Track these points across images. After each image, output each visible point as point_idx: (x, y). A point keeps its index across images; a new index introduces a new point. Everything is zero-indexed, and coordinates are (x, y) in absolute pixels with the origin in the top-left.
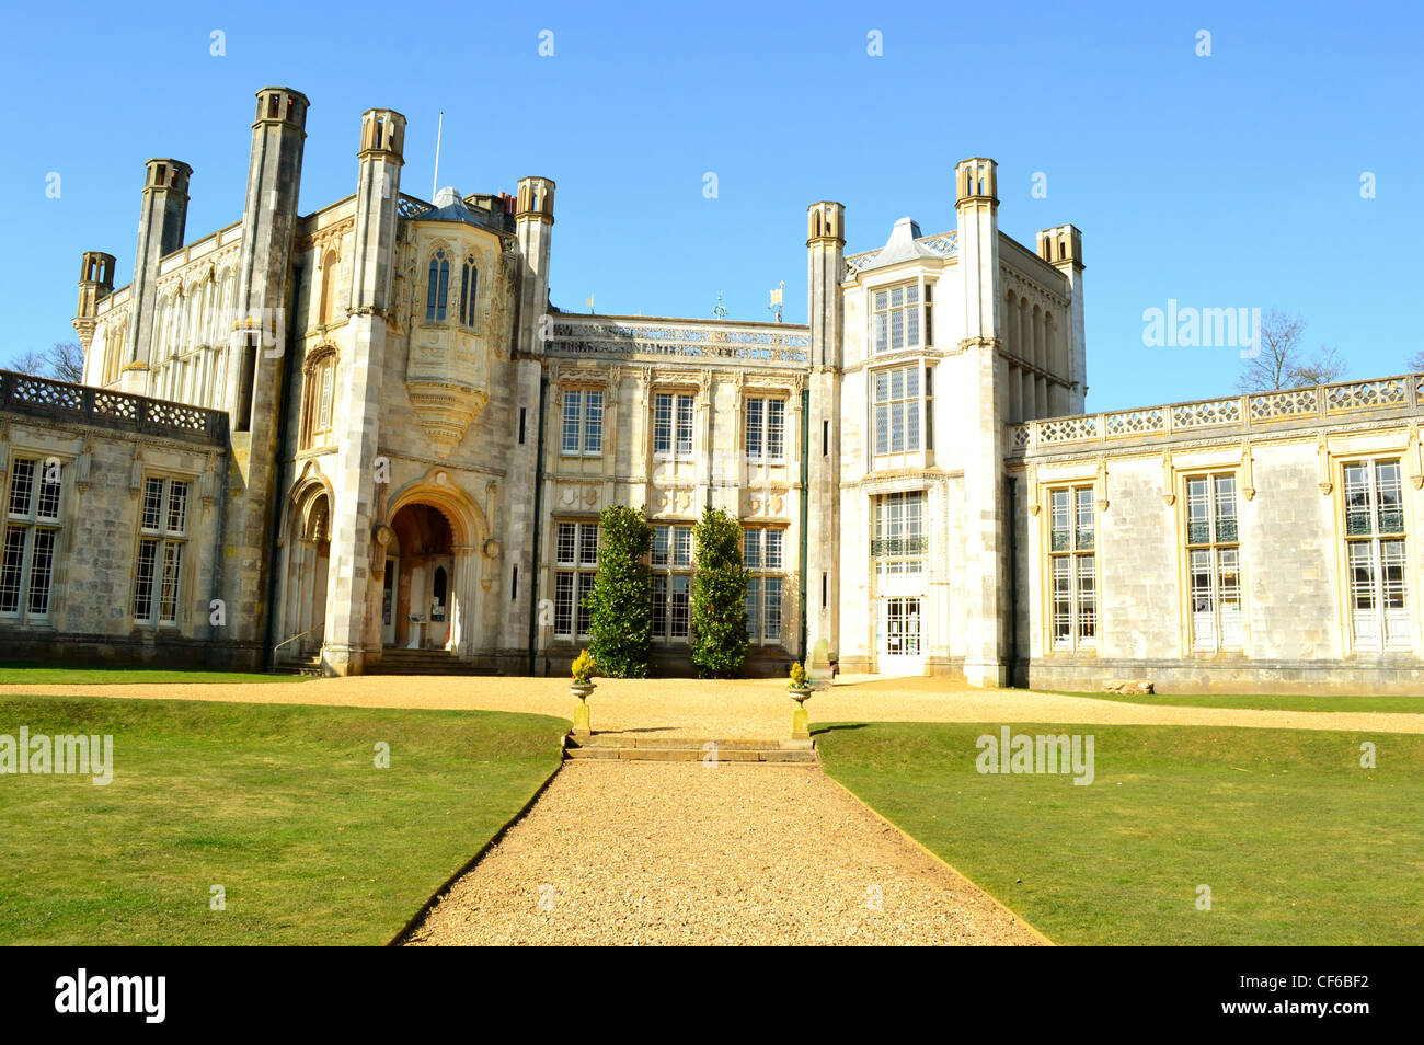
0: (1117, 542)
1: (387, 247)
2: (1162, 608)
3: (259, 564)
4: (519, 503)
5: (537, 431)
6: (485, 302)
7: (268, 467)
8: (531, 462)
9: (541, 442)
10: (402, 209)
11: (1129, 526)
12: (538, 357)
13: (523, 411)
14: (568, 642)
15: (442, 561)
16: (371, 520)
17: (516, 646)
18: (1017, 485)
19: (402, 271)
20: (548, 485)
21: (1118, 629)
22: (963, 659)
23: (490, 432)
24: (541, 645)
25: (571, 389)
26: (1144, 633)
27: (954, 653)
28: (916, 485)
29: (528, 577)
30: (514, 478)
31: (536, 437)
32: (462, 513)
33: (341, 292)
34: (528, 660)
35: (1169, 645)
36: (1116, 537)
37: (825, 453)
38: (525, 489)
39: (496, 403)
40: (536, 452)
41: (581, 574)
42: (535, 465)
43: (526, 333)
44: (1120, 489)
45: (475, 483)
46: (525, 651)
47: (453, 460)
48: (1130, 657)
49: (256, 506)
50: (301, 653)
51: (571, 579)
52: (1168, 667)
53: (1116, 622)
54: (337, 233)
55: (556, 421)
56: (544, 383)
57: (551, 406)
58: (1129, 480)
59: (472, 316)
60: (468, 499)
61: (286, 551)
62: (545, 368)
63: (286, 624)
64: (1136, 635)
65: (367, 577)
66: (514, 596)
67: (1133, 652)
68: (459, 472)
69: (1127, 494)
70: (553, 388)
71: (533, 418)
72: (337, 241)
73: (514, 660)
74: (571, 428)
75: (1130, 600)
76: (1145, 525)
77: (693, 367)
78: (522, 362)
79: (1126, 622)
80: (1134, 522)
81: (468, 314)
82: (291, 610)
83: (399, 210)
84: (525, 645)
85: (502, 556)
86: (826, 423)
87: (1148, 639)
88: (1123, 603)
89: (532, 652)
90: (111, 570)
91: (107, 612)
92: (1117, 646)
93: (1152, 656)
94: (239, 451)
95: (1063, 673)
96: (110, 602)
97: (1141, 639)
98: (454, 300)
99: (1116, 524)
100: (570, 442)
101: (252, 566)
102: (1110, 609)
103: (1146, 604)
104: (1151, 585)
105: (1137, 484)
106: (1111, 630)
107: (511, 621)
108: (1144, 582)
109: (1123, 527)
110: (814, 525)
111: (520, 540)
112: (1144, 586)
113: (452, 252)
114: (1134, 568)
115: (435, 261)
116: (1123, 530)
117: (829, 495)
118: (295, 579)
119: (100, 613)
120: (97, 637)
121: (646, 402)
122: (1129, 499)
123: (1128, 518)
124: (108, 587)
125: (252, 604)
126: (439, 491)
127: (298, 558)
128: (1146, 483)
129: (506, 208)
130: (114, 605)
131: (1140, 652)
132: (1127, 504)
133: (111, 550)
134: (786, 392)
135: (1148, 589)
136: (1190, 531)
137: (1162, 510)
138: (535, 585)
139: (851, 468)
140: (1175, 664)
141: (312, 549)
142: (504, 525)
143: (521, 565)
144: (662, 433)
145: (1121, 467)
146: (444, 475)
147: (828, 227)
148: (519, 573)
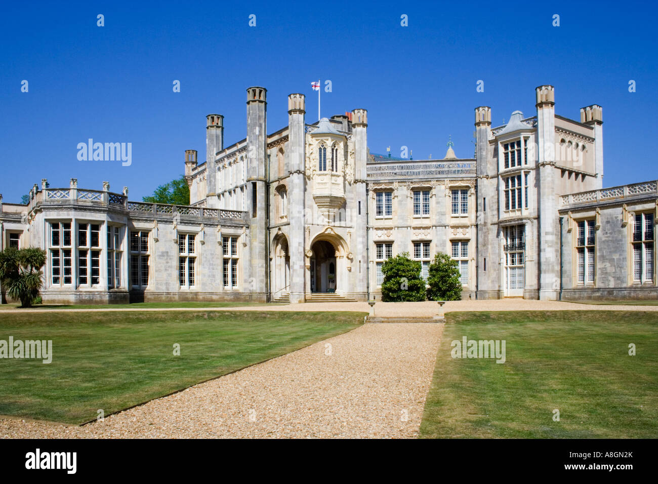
0: (604, 242)
2: (621, 267)
3: (264, 265)
4: (360, 238)
5: (365, 209)
7: (264, 231)
8: (364, 221)
9: (367, 214)
11: (608, 235)
12: (363, 182)
13: (360, 202)
15: (332, 261)
16: (304, 248)
17: (362, 291)
19: (308, 154)
20: (371, 230)
21: (603, 276)
22: (539, 290)
24: (371, 290)
25: (378, 192)
26: (613, 277)
28: (520, 222)
29: (365, 265)
31: (365, 212)
32: (338, 243)
33: (286, 164)
34: (367, 295)
36: (604, 240)
37: (484, 210)
38: (362, 232)
40: (366, 217)
42: (365, 223)
43: (359, 172)
44: (605, 220)
45: (342, 232)
46: (365, 293)
48: (607, 287)
50: (282, 296)
52: (622, 290)
53: (602, 273)
55: (373, 205)
56: (367, 191)
57: (371, 199)
58: (609, 217)
59: (336, 168)
60: (339, 238)
61: (273, 260)
62: (367, 185)
64: (610, 278)
65: (303, 269)
66: (360, 272)
67: (609, 285)
68: (335, 228)
69: (608, 222)
70: (371, 193)
71: (364, 204)
73: (361, 295)
74: (379, 207)
75: (608, 265)
76: (615, 234)
77: (428, 180)
78: (358, 184)
79: (606, 273)
80: (611, 233)
81: (334, 166)
82: (277, 281)
84: (366, 290)
85: (354, 258)
86: (484, 199)
87: (615, 280)
88: (605, 266)
89: (368, 293)
90: (214, 271)
91: (214, 284)
92: (603, 283)
93: (617, 286)
94: (253, 225)
95: (581, 294)
96: (215, 281)
97: (612, 279)
98: (328, 163)
99: (603, 235)
100: (379, 213)
101: (262, 266)
102: (600, 269)
103: (615, 266)
104: (617, 259)
105: (612, 218)
106: (600, 276)
107: (360, 282)
108: (614, 257)
109: (606, 236)
110: (480, 240)
111: (362, 251)
112: (614, 259)
113: (327, 145)
114: (610, 252)
115: (320, 149)
116: (607, 237)
117: (486, 227)
118: (277, 270)
119: (212, 285)
120: (212, 293)
121: (409, 195)
122: (609, 225)
123: (608, 232)
124: (214, 276)
125: (263, 280)
126: (329, 235)
127: (278, 263)
128: (616, 217)
129: (348, 119)
130: (216, 282)
131: (612, 285)
132: (608, 226)
133: (214, 263)
134: (468, 187)
135: (616, 260)
136: (634, 236)
137: (622, 228)
138: (368, 268)
139: (495, 216)
140: (625, 289)
141: (283, 259)
142: (355, 247)
143: (362, 260)
144: (417, 206)
145: (606, 211)
146: (330, 229)
147: (483, 117)
148: (362, 264)
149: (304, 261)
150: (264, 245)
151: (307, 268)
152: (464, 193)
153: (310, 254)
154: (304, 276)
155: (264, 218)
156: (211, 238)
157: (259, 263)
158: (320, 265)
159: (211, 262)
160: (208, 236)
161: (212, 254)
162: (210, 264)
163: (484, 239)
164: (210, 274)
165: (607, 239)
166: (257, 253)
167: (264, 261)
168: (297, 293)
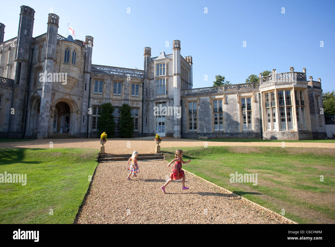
0: (201, 112)
1: (55, 45)
2: (209, 124)
3: (22, 115)
4: (85, 103)
5: (89, 88)
6: (77, 60)
7: (24, 93)
8: (87, 94)
9: (90, 90)
10: (58, 37)
11: (203, 109)
12: (90, 73)
13: (86, 84)
14: (95, 131)
15: (68, 115)
16: (50, 105)
17: (84, 132)
18: (183, 101)
19: (58, 51)
20: (91, 100)
21: (201, 128)
22: (173, 133)
23: (79, 88)
24: (89, 132)
25: (97, 80)
26: (206, 128)
27: (171, 132)
28: (164, 101)
29: (87, 118)
30: (84, 97)
31: (89, 89)
32: (72, 104)
33: (43, 54)
34: (87, 135)
35: (210, 130)
36: (201, 111)
37: (147, 95)
38: (86, 100)
39: (80, 82)
40: (89, 92)
41: (98, 117)
42: (88, 95)
43: (87, 68)
44: (201, 102)
45: (75, 98)
46: (86, 133)
47: (70, 93)
48: (203, 133)
49: (21, 101)
50: (33, 134)
51: (96, 118)
52: (210, 134)
53: (201, 126)
54: (42, 41)
55: (93, 86)
56: (91, 78)
57: (92, 83)
58: (203, 101)
59: (75, 63)
60: (73, 102)
61: (29, 112)
62: (91, 75)
63: (29, 128)
64: (204, 128)
65: (49, 117)
66: (84, 122)
67: (204, 132)
68: (71, 96)
69: (203, 103)
70: (92, 80)
71: (88, 85)
72: (42, 43)
73: (83, 135)
74: (96, 88)
75: (203, 122)
76: (206, 109)
77: (121, 77)
78: (86, 74)
79: (203, 126)
80: (204, 108)
81: (74, 62)
82: (30, 125)
83: (57, 38)
84: (86, 132)
85: (81, 113)
86: (147, 89)
87: (206, 129)
89: (87, 133)
92: (201, 130)
93: (207, 132)
95: (191, 136)
98: (71, 58)
99: (201, 108)
100: (96, 91)
101: (20, 115)
102: (199, 124)
103: (206, 123)
107: (83, 127)
108: (206, 119)
110: (144, 108)
111: (85, 110)
113: (70, 49)
114: (204, 117)
115: (66, 50)
116: (202, 110)
117: (147, 103)
118: (32, 118)
121: (112, 83)
126: (66, 99)
127: (32, 113)
128: (206, 101)
132: (203, 105)
134: (139, 83)
136: (214, 110)
137: (209, 106)
138: (88, 120)
139: (152, 98)
140: (211, 133)
141: (36, 111)
142: (82, 107)
143: (85, 115)
144: (115, 90)
145: (202, 98)
146: (68, 96)
147: (148, 52)
148: (85, 117)
149: (49, 113)
150: (23, 102)
151: (52, 117)
152: (137, 86)
153: (54, 109)
154: (49, 122)
155: (25, 85)
157: (18, 113)
158: (60, 117)
163: (146, 108)
166: (17, 106)
167: (22, 112)
168: (42, 133)
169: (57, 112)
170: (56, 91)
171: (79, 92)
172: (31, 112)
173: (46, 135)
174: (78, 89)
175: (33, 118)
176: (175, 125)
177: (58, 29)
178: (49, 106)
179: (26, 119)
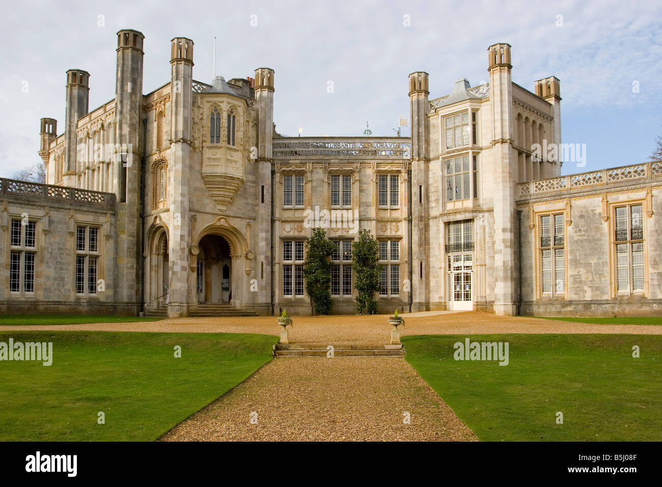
0: (576, 241)
1: (188, 108)
2: (600, 274)
3: (135, 266)
4: (262, 232)
5: (270, 197)
6: (239, 135)
7: (136, 220)
8: (268, 212)
9: (272, 202)
10: (194, 88)
11: (583, 233)
12: (269, 160)
13: (263, 187)
14: (290, 299)
15: (226, 262)
16: (188, 243)
17: (265, 302)
18: (522, 214)
19: (196, 120)
20: (277, 223)
21: (576, 285)
22: (493, 302)
23: (247, 198)
24: (277, 301)
25: (287, 175)
26: (590, 287)
27: (488, 299)
28: (468, 216)
29: (269, 268)
30: (260, 220)
31: (270, 200)
32: (234, 239)
33: (166, 132)
34: (271, 308)
35: (604, 293)
36: (576, 239)
37: (421, 201)
38: (266, 225)
39: (249, 184)
40: (270, 207)
41: (296, 266)
42: (270, 214)
43: (263, 148)
44: (578, 214)
45: (240, 224)
46: (269, 304)
47: (228, 213)
48: (582, 299)
49: (132, 238)
50: (158, 307)
51: (291, 269)
52: (603, 304)
53: (575, 282)
54: (162, 102)
55: (280, 191)
56: (273, 173)
57: (277, 184)
58: (583, 210)
59: (234, 140)
60: (235, 232)
61: (148, 259)
62: (273, 165)
63: (150, 294)
64: (586, 288)
65: (187, 271)
66: (262, 277)
67: (584, 297)
68: (231, 218)
69: (582, 217)
70: (277, 176)
71: (268, 190)
72: (163, 106)
73: (264, 308)
74: (288, 193)
75: (582, 271)
76: (591, 232)
77: (350, 161)
78: (261, 163)
79: (581, 282)
80: (586, 231)
81: (231, 139)
82: (152, 287)
83: (193, 89)
84: (269, 301)
85: (255, 258)
86: (421, 187)
87: (592, 290)
88: (579, 272)
89: (273, 304)
90: (62, 271)
91: (63, 290)
92: (576, 294)
93: (595, 298)
94: (121, 212)
95: (546, 308)
96: (63, 286)
97: (588, 290)
98: (224, 133)
99: (576, 232)
100: (288, 202)
101: (132, 267)
103: (592, 273)
104: (594, 263)
105: (587, 212)
106: (572, 286)
107: (263, 290)
108: (591, 261)
109: (580, 234)
110: (415, 238)
111: (265, 250)
112: (591, 263)
113: (221, 109)
114: (585, 255)
115: (213, 114)
116: (580, 236)
117: (424, 223)
118: (153, 273)
119: (59, 291)
120: (59, 303)
121: (326, 180)
122: (583, 220)
123: (582, 229)
124: (62, 279)
125: (133, 285)
126: (221, 228)
127: (154, 263)
128: (592, 211)
129: (250, 85)
130: (66, 287)
131: (588, 297)
132: (582, 222)
133: (62, 261)
134: (399, 172)
135: (593, 265)
136: (616, 235)
137: (601, 224)
138: (272, 272)
139: (434, 209)
140: (607, 302)
141: (161, 258)
142: (256, 244)
143: (265, 262)
144: (335, 195)
145: (579, 203)
146: (224, 220)
147: (420, 85)
148: (264, 266)
149: (187, 260)
150: (136, 239)
151: (192, 270)
152: (394, 179)
153: (196, 252)
154: (187, 281)
155: (136, 203)
156: (60, 226)
157: (127, 263)
158: (210, 268)
159: (59, 260)
160: (55, 224)
161: (59, 249)
162: (57, 262)
164: (57, 276)
165: (581, 238)
166: (126, 249)
167: (135, 260)
168: (177, 304)
169: (203, 257)
170: (198, 212)
171: (249, 209)
172: (152, 260)
173: (185, 310)
174: (245, 201)
175: (157, 272)
176: (496, 280)
177: (192, 68)
178: (186, 247)
179: (143, 274)
